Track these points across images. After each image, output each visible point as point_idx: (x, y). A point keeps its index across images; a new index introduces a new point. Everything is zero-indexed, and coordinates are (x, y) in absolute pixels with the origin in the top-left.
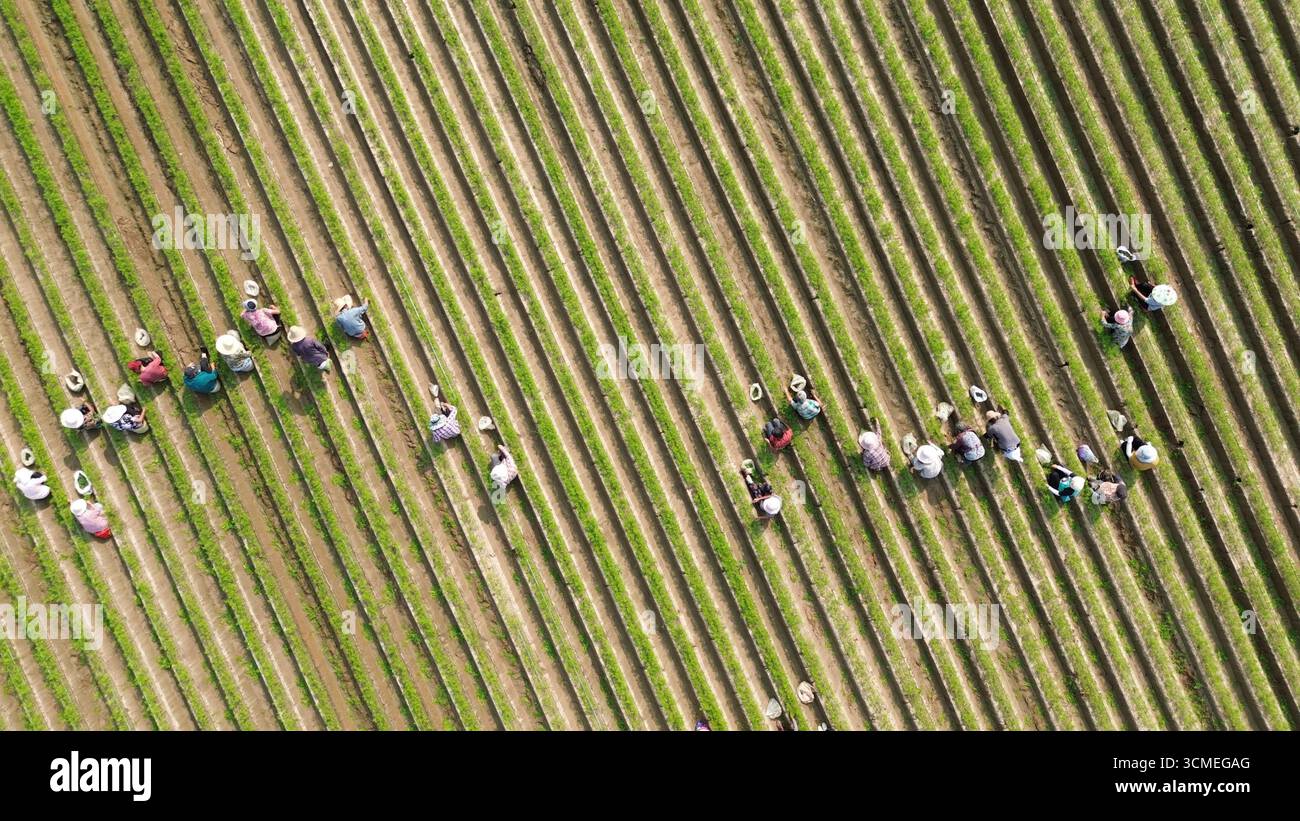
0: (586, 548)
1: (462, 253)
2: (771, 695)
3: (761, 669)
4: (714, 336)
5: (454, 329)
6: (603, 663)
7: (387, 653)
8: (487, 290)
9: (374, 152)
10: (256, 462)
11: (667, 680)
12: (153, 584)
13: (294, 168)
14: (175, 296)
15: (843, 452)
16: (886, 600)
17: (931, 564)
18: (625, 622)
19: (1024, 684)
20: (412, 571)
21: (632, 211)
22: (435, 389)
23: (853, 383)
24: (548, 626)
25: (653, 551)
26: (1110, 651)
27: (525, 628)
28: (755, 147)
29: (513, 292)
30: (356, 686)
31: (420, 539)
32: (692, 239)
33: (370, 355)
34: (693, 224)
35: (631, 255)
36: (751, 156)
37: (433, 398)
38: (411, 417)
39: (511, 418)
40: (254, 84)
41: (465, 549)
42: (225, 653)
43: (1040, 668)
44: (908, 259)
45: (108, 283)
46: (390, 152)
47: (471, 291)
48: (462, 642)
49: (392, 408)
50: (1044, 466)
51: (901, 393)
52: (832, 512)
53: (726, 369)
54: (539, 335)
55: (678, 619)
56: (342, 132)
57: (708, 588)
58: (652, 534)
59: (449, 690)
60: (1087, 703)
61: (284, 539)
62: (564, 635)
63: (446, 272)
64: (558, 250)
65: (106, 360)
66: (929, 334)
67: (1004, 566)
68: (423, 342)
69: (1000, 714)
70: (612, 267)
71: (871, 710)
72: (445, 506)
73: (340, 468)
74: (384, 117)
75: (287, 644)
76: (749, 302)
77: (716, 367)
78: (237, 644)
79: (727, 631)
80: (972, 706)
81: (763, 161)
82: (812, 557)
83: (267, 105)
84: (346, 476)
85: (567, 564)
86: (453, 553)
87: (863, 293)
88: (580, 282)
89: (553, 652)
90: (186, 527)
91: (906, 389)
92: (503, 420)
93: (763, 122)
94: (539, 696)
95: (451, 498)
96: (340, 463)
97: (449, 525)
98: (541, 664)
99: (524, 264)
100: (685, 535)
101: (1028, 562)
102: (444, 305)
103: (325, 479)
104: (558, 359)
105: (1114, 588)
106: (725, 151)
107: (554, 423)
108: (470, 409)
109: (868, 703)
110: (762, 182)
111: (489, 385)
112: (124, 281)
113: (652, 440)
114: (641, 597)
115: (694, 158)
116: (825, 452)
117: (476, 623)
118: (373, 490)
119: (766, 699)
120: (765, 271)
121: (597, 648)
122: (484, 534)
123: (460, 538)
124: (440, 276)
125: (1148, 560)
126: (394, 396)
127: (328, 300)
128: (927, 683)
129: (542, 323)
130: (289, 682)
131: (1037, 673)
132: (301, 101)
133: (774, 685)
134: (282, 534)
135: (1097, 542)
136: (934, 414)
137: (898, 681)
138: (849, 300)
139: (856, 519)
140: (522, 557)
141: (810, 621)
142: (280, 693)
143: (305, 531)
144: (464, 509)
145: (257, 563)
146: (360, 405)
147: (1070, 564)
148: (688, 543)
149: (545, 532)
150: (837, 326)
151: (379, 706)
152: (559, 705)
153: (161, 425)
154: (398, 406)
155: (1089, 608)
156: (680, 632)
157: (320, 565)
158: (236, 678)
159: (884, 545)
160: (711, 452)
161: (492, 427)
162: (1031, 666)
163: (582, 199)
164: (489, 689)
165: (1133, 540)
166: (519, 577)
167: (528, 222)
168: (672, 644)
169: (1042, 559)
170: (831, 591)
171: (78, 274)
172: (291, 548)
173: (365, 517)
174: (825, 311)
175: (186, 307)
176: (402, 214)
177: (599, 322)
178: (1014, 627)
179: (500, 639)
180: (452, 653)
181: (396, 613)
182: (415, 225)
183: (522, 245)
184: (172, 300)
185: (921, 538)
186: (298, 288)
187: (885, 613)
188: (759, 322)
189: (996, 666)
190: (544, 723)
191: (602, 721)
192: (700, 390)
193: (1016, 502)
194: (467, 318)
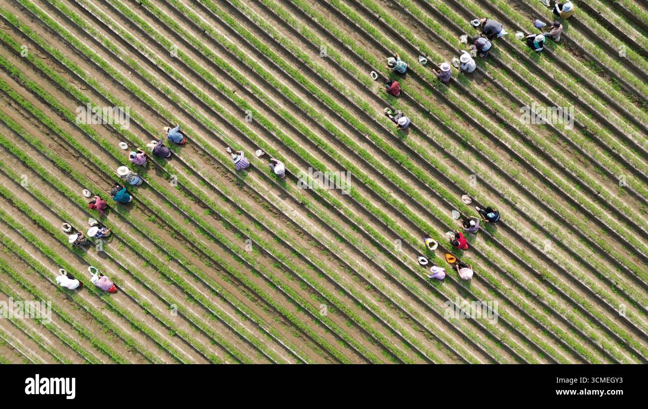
1: (208, 81)
2: (451, 209)
3: (440, 199)
4: (342, 59)
5: (223, 117)
6: (367, 233)
7: (268, 278)
8: (228, 92)
9: (146, 56)
10: (165, 222)
11: (400, 226)
12: (148, 300)
13: (115, 82)
14: (91, 167)
15: (427, 81)
16: (481, 139)
17: (493, 111)
18: (368, 210)
19: (564, 144)
20: (260, 235)
21: (275, 23)
22: (228, 150)
23: (416, 48)
24: (334, 229)
25: (364, 171)
26: (595, 108)
27: (324, 235)
29: (241, 87)
30: (263, 300)
31: (257, 219)
32: (309, 20)
33: (192, 149)
34: (306, 13)
35: (285, 42)
37: (230, 154)
38: (224, 167)
39: (270, 144)
40: (77, 54)
41: (279, 214)
42: (196, 315)
43: (568, 132)
45: (59, 176)
46: (154, 53)
47: (222, 97)
48: (300, 256)
49: (214, 168)
50: (523, 40)
51: (441, 41)
52: (436, 111)
53: (355, 72)
54: (262, 100)
55: (391, 196)
56: (127, 54)
57: (398, 176)
58: (360, 165)
59: (305, 280)
60: (598, 137)
61: (196, 251)
62: (344, 229)
63: (206, 94)
64: (251, 57)
65: (76, 212)
66: (439, 7)
67: (527, 95)
68: (212, 130)
69: (560, 163)
70: (279, 53)
71: (500, 192)
72: (261, 199)
73: (205, 206)
74: (143, 39)
75: (222, 297)
76: (350, 36)
77: (350, 73)
78: (200, 309)
79: (416, 190)
80: (545, 166)
82: (438, 137)
83: (88, 60)
84: (209, 208)
85: (328, 196)
86: (275, 219)
87: (399, 4)
88: (269, 68)
89: (343, 240)
90: (150, 268)
91: (441, 38)
92: (266, 146)
94: (346, 262)
95: (261, 194)
96: (204, 204)
97: (267, 207)
98: (340, 248)
99: (239, 72)
100: (375, 157)
101: (538, 87)
102: (213, 109)
103: (201, 214)
104: (276, 107)
105: (583, 79)
107: (290, 137)
108: (249, 150)
109: (497, 189)
111: (252, 134)
112: (65, 172)
113: (338, 123)
114: (369, 195)
116: (419, 87)
117: (301, 245)
118: (226, 209)
119: (450, 212)
120: (350, 17)
121: (361, 227)
122: (284, 203)
123: (275, 211)
124: (204, 97)
125: (592, 58)
126: (212, 162)
127: (160, 133)
128: (519, 167)
129: (261, 94)
130: (232, 314)
131: (567, 135)
132: (102, 51)
133: (450, 203)
134: (194, 249)
135: (565, 62)
136: (460, 43)
137: (506, 172)
138: (395, 11)
139: (449, 110)
140: (306, 205)
141: (452, 166)
142: (230, 320)
143: (204, 242)
144: (270, 196)
145: (189, 267)
146: (199, 173)
147: (558, 78)
148: (378, 160)
150: (396, 26)
151: (277, 303)
152: (357, 262)
153: (115, 228)
154: (216, 166)
155: (576, 94)
156: (395, 201)
157: (218, 253)
158: (207, 323)
159: (468, 114)
160: (368, 114)
161: (263, 154)
162: (563, 133)
163: (250, 29)
164: (322, 270)
165: (580, 53)
166: (310, 215)
167: (231, 52)
168: (394, 209)
169: (544, 83)
170: (454, 148)
171: (44, 180)
172: (201, 253)
173: (227, 222)
174: (387, 22)
175: (99, 170)
176: (173, 77)
177: (286, 81)
179: (316, 246)
180: (298, 263)
181: (264, 258)
182: (181, 79)
183: (234, 64)
184: (91, 170)
185: (483, 102)
186: (144, 135)
187: (484, 145)
188: (359, 43)
189: (547, 142)
190: (355, 273)
191: (381, 259)
192: (348, 87)
193: (518, 63)
194: (226, 110)
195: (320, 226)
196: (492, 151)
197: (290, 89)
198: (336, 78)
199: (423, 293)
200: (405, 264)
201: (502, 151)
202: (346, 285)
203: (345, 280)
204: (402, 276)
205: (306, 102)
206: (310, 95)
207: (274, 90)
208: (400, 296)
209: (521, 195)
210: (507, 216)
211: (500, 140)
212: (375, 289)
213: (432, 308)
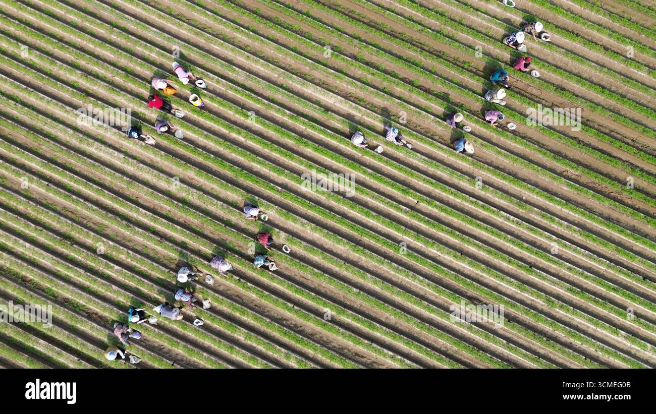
0: (302, 135)
1: (445, 207)
3: (197, 145)
4: (321, 257)
5: (422, 175)
6: (259, 98)
7: (343, 35)
8: (423, 200)
9: (512, 218)
10: (453, 63)
11: (229, 112)
13: (536, 185)
14: (538, 99)
15: (233, 254)
16: (170, 211)
17: (163, 240)
18: (263, 120)
19: (90, 224)
20: (360, 72)
21: (394, 279)
22: (410, 146)
23: (251, 285)
24: (291, 94)
25: (275, 155)
26: (66, 265)
27: (299, 86)
28: (368, 346)
29: (412, 208)
30: (344, 13)
31: (367, 86)
32: (361, 288)
34: (366, 294)
35: (380, 261)
36: (366, 342)
37: (408, 143)
38: (410, 128)
39: (372, 160)
40: (580, 204)
41: (347, 97)
43: (88, 235)
44: (270, 353)
45: (566, 83)
46: (506, 222)
47: (428, 195)
48: (318, 62)
49: (420, 126)
50: (149, 316)
51: (229, 297)
52: (219, 227)
53: (305, 248)
54: (388, 200)
55: (244, 138)
56: (531, 215)
57: (243, 159)
58: (281, 161)
59: (308, 41)
60: (59, 238)
61: (418, 44)
62: (283, 96)
63: (444, 194)
64: (410, 239)
65: (541, 54)
66: (237, 330)
67: (134, 263)
68: (430, 160)
69: (90, 205)
70: (383, 250)
71: (141, 165)
72: (368, 106)
73: (419, 87)
74: (520, 234)
75: (382, 7)
76: (318, 282)
77: (310, 246)
79: (222, 149)
80: (103, 199)
81: (359, 343)
82: (212, 204)
83: (568, 201)
84: (415, 86)
85: (304, 123)
86: (350, 92)
87: (277, 325)
88: (390, 234)
89: (281, 86)
90: (457, 19)
91: (229, 301)
92: (374, 157)
93: (373, 359)
94: (273, 66)
95: (368, 111)
96: (421, 89)
97: (360, 100)
98: (282, 78)
99: (418, 223)
100: (268, 171)
101: (126, 273)
102: (434, 181)
103: (422, 79)
104: (373, 197)
105: (84, 291)
106: (378, 334)
108: (390, 150)
109: (145, 166)
110: (353, 335)
111: (391, 165)
112: (561, 89)
113: (311, 196)
114: (265, 134)
115: (387, 321)
116: (240, 248)
117: (319, 73)
118: (399, 89)
119: (185, 136)
120: (322, 300)
121: (266, 102)
122: (345, 108)
123: (352, 99)
124: (445, 191)
125: (79, 314)
126: (423, 131)
127: (478, 145)
128: (128, 193)
129: (391, 206)
131: (88, 233)
132: (557, 213)
133: (187, 143)
135: (105, 304)
136: (210, 300)
137: (140, 185)
138: (280, 317)
139: (206, 233)
140: (323, 112)
141: (193, 179)
143: (412, 53)
144: (360, 111)
145: (420, 27)
146: (432, 117)
147: (108, 286)
148: (264, 169)
149: (322, 128)
150: (276, 302)
151: (329, 13)
152: (262, 69)
153: (500, 48)
154: (418, 128)
155: (87, 275)
156: (239, 133)
157: (396, 46)
159: (188, 232)
160: (284, 211)
161: (376, 150)
162: (93, 234)
163: (417, 267)
164: (293, 53)
165: (91, 316)
166: (318, 103)
167: (430, 240)
168: (239, 127)
169: (121, 278)
170: (194, 197)
171: (580, 77)
172: (412, 43)
173: (394, 77)
174: (286, 304)
175: (529, 99)
176: (481, 203)
177: (370, 225)
178: (111, 243)
179: (305, 75)
180: (318, 55)
181: (352, 52)
182: (472, 202)
183: (425, 230)
184: (537, 97)
185: (175, 247)
186: (494, 141)
187: (165, 206)
188: (308, 278)
189: (106, 222)
190: (262, 58)
191: (241, 77)
192: (309, 231)
193: (149, 292)
194: (421, 183)
195: (305, 95)
196: (157, 202)
197: (364, 217)
198: (323, 238)
199: (194, 55)
200: (217, 77)
201: (148, 205)
202: (268, 45)
203: (270, 50)
204: (217, 66)
205: (346, 209)
206: (344, 216)
207: (380, 213)
208: (216, 47)
209: (121, 168)
210: (130, 144)
211: (151, 214)
212: (240, 48)
213: (183, 43)
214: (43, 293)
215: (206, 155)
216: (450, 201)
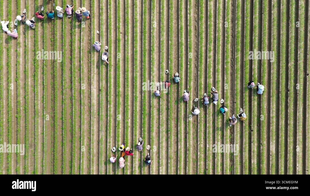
0: (116, 96)
1: (117, 21)
4: (163, 63)
5: (109, 36)
6: (108, 122)
7: (64, 99)
8: (119, 31)
10: (54, 46)
11: (120, 131)
12: (21, 62)
14: (53, 3)
16: (174, 136)
17: (187, 132)
19: (195, 166)
20: (77, 84)
21: (158, 28)
23: (188, 86)
24: (100, 108)
25: (130, 103)
26: (217, 168)
27: (95, 107)
28: (190, 26)
29: (125, 34)
30: (54, 103)
31: (81, 78)
32: (168, 40)
33: (88, 34)
34: (169, 37)
35: (153, 38)
36: (188, 28)
39: (112, 61)
41: (90, 84)
42: (30, 83)
43: (200, 164)
44: (212, 65)
47: (116, 30)
48: (81, 104)
49: (88, 48)
52: (171, 112)
54: (126, 46)
55: (128, 119)
57: (138, 116)
58: (131, 99)
59: (73, 112)
62: (103, 112)
63: (112, 24)
64: (138, 29)
65: (32, 10)
66: (209, 83)
67: (202, 140)
68: (101, 36)
69: (187, 170)
70: (148, 39)
71: (160, 157)
72: (90, 73)
73: (71, 55)
75: (44, 87)
76: (174, 59)
77: (161, 70)
78: (33, 83)
79: (138, 127)
80: (182, 166)
81: (190, 31)
82: (163, 119)
84: (72, 57)
85: (110, 97)
86: (87, 84)
87: (199, 68)
88: (140, 39)
89: (99, 115)
90: (33, 53)
91: (199, 93)
93: (194, 22)
94: (92, 122)
95: (92, 72)
96: (72, 54)
97: (89, 78)
98: (95, 116)
99: (130, 29)
101: (208, 141)
102: (109, 30)
104: (128, 53)
106: (183, 24)
107: (121, 66)
109: (160, 155)
110: (188, 34)
113: (140, 80)
114: (123, 112)
115: (176, 23)
116: (176, 98)
117: (85, 101)
118: (76, 63)
120: (180, 54)
121: (108, 118)
122: (95, 83)
123: (90, 82)
124: (111, 24)
128: (175, 157)
129: (128, 44)
130: (40, 96)
134: (53, 64)
137: (169, 154)
138: (195, 68)
139: (176, 116)
140: (101, 91)
141: (156, 133)
142: (38, 97)
143: (58, 65)
144: (94, 76)
145: (45, 67)
146: (81, 44)
148: (138, 104)
149: (108, 88)
150: (190, 73)
151: (57, 109)
152: (95, 126)
153: (37, 29)
156: (127, 122)
157: (58, 74)
158: (30, 90)
159: (179, 124)
162: (199, 163)
163: (148, 21)
164: (82, 116)
166: (99, 96)
167: (134, 21)
168: (125, 124)
170: (163, 128)
172: (53, 68)
173: (72, 68)
174: (189, 68)
176: (109, 7)
177: (140, 49)
178: (199, 153)
179: (89, 107)
180: (77, 105)
181: (69, 91)
182: (110, 10)
183: (131, 25)
185: (188, 126)
187: (173, 138)
188: (174, 64)
189: (191, 160)
190: (90, 129)
191: (103, 134)
192: (155, 73)
193: (211, 127)
194: (112, 35)
195: (98, 103)
196: (173, 143)
197: (138, 53)
198: (155, 66)
199: (103, 159)
200: (108, 144)
201: (176, 146)
202: (83, 129)
203: (85, 127)
204: (103, 146)
205: (138, 62)
206: (142, 62)
207: (133, 47)
208: (95, 151)
209: (166, 166)
210: (154, 167)
211: (179, 143)
212: (90, 140)
213: (100, 166)
214: (233, 172)
215: (143, 132)
216: (114, 20)
